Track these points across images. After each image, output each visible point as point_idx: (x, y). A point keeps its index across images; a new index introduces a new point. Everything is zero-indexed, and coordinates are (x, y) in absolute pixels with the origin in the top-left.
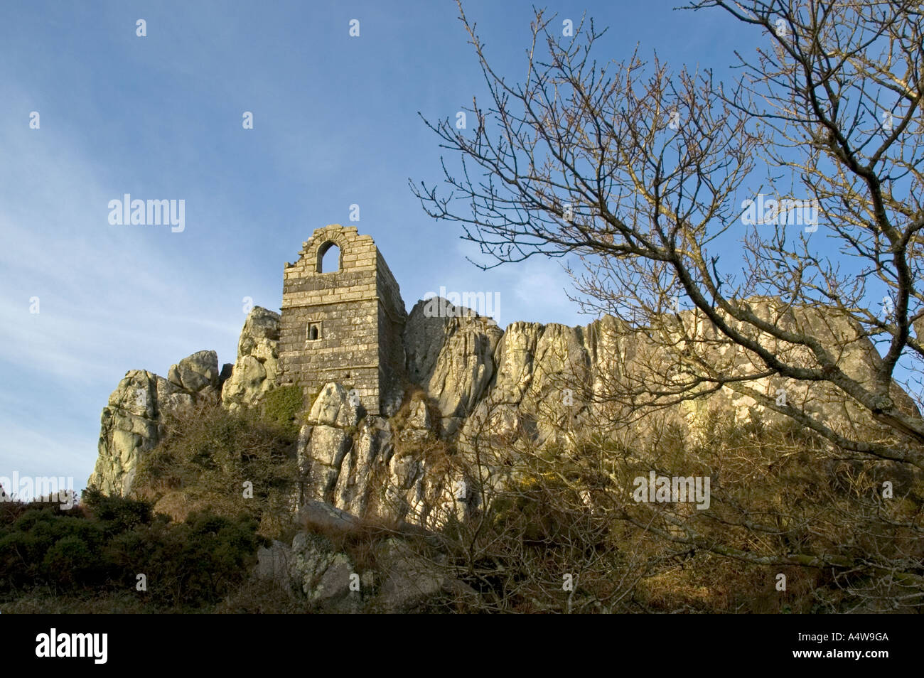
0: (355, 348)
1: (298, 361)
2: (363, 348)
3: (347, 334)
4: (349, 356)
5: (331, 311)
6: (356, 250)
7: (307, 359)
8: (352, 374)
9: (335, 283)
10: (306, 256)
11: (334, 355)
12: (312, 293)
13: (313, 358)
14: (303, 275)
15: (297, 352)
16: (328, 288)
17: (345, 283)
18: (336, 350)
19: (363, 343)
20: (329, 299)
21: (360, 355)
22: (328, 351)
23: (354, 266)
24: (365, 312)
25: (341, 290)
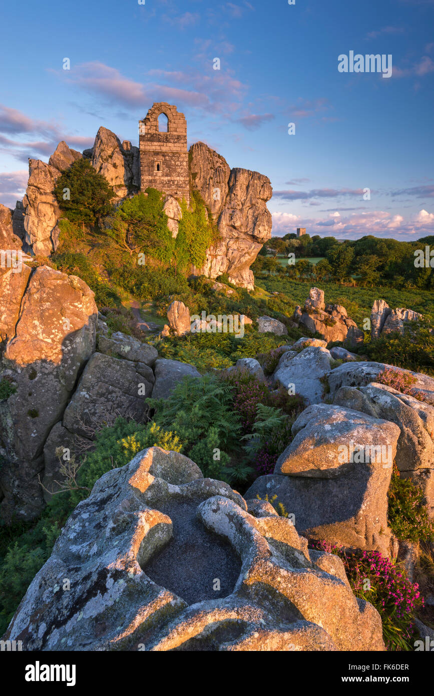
0: (178, 178)
1: (151, 181)
2: (182, 179)
3: (175, 171)
4: (176, 183)
5: (166, 156)
6: (176, 121)
7: (155, 181)
8: (178, 192)
9: (167, 140)
10: (151, 120)
11: (169, 181)
12: (155, 143)
13: (158, 182)
14: (150, 132)
15: (150, 177)
16: (163, 142)
17: (172, 141)
18: (169, 178)
19: (182, 176)
20: (164, 149)
21: (181, 183)
22: (166, 179)
23: (176, 131)
24: (182, 159)
25: (170, 144)
